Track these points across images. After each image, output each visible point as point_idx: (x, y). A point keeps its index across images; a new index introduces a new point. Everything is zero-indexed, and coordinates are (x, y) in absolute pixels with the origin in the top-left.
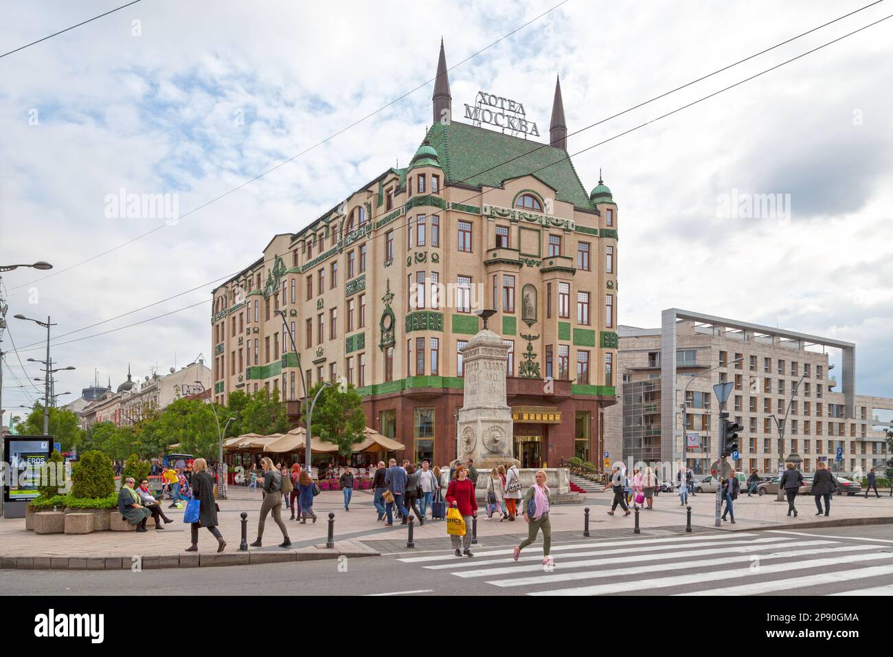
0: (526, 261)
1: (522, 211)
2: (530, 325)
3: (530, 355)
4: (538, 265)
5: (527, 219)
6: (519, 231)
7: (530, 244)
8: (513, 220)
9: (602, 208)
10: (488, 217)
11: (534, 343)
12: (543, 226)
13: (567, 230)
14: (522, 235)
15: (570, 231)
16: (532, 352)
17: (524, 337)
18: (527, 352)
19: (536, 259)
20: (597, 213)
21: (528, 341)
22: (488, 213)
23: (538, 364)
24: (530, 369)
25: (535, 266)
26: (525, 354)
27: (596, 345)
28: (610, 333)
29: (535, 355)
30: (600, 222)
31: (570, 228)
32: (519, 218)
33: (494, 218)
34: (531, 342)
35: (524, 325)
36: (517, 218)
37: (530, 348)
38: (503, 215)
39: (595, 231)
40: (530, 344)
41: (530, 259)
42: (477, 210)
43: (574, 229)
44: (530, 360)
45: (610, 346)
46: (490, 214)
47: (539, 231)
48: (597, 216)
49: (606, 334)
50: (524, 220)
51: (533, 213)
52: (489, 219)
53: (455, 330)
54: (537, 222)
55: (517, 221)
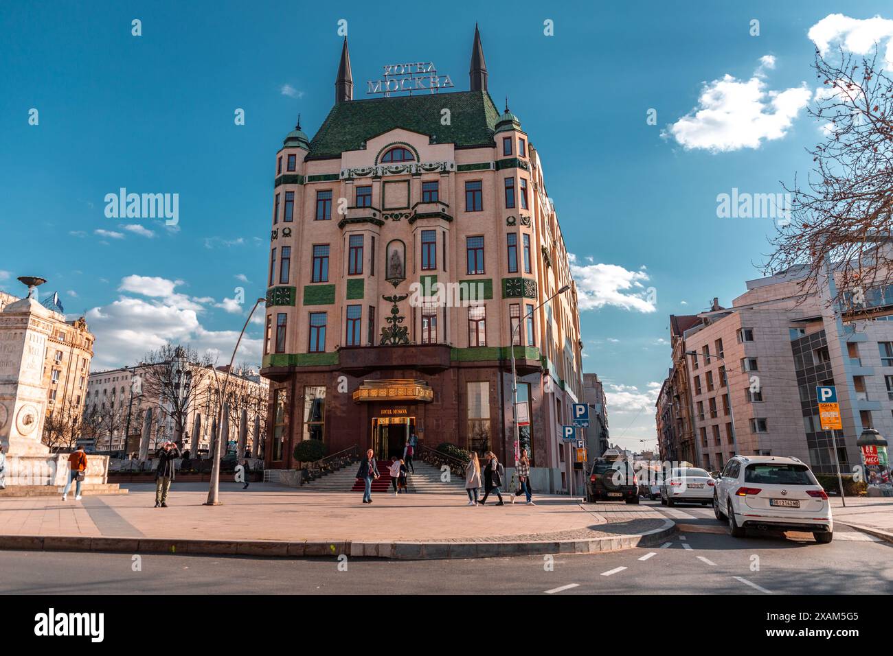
0: (391, 216)
1: (385, 165)
2: (395, 285)
3: (395, 318)
4: (407, 217)
5: (393, 172)
6: (384, 186)
7: (396, 196)
8: (376, 177)
9: (498, 138)
10: (346, 180)
11: (400, 305)
12: (413, 175)
13: (445, 172)
14: (386, 189)
15: (448, 172)
16: (398, 316)
17: (389, 299)
18: (392, 316)
19: (403, 212)
20: (494, 145)
21: (393, 303)
22: (346, 176)
23: (406, 328)
24: (395, 336)
25: (403, 219)
26: (388, 319)
27: (494, 296)
28: (513, 280)
29: (402, 318)
30: (496, 154)
31: (448, 168)
32: (383, 173)
33: (353, 179)
34: (397, 303)
35: (389, 285)
36: (380, 174)
37: (395, 311)
38: (363, 174)
39: (487, 166)
40: (395, 306)
41: (397, 212)
42: (336, 177)
43: (455, 169)
44: (395, 325)
45: (514, 296)
46: (347, 177)
47: (408, 181)
48: (491, 149)
49: (507, 280)
50: (389, 174)
51: (400, 165)
52: (347, 182)
53: (307, 302)
54: (405, 173)
55: (380, 177)
